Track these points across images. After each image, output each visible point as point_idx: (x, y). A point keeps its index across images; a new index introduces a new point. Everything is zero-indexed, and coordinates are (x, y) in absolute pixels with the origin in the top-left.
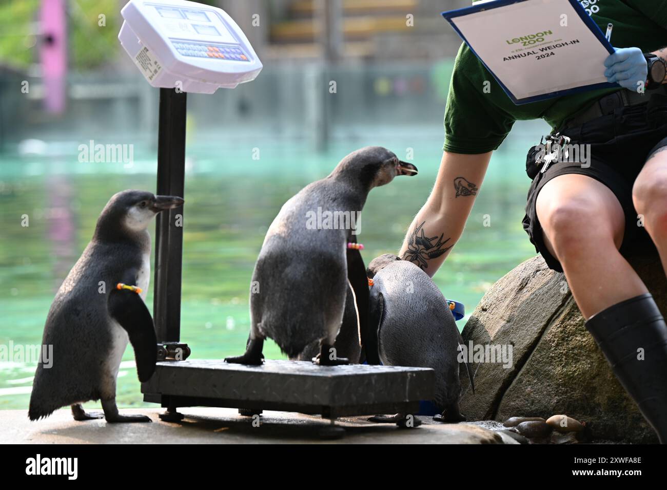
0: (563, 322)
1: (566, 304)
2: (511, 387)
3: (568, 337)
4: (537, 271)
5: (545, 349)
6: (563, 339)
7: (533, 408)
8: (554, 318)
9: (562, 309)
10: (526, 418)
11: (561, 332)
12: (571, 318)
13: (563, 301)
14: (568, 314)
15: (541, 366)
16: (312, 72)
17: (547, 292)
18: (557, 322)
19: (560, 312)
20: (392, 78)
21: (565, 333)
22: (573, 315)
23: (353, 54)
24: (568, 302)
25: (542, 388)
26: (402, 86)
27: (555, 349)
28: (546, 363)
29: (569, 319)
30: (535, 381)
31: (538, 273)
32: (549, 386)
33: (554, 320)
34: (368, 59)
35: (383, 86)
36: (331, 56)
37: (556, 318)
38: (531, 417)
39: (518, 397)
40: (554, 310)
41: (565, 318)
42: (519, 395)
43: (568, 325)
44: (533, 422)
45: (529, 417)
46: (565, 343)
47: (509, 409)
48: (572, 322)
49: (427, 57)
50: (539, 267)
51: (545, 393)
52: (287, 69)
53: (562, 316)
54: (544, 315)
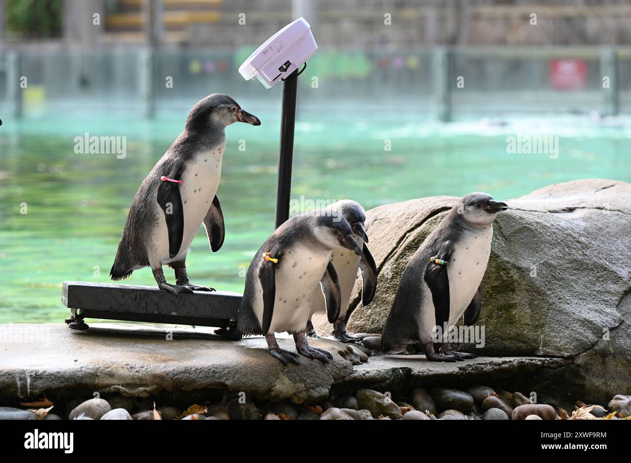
0: (397, 260)
1: (400, 246)
2: (356, 310)
3: (401, 272)
4: (375, 220)
5: (382, 281)
6: (397, 274)
7: (373, 327)
8: (390, 257)
9: (396, 250)
10: (368, 334)
11: (396, 268)
12: (403, 257)
13: (397, 244)
14: (401, 254)
15: (379, 294)
16: (144, 55)
17: (384, 237)
18: (392, 260)
19: (394, 252)
20: (203, 60)
21: (398, 269)
22: (405, 255)
23: (172, 39)
24: (400, 245)
25: (380, 311)
26: (211, 67)
27: (391, 281)
28: (383, 291)
29: (402, 258)
30: (375, 306)
31: (376, 222)
32: (385, 309)
33: (390, 258)
34: (184, 45)
35: (195, 67)
36: (155, 43)
37: (392, 257)
38: (372, 333)
39: (361, 318)
40: (390, 251)
41: (398, 258)
42: (362, 316)
43: (401, 262)
44: (374, 337)
45: (369, 333)
46: (399, 277)
47: (354, 327)
48: (404, 261)
49: (231, 44)
50: (376, 217)
51: (382, 315)
52: (119, 52)
53: (396, 256)
54: (382, 254)
